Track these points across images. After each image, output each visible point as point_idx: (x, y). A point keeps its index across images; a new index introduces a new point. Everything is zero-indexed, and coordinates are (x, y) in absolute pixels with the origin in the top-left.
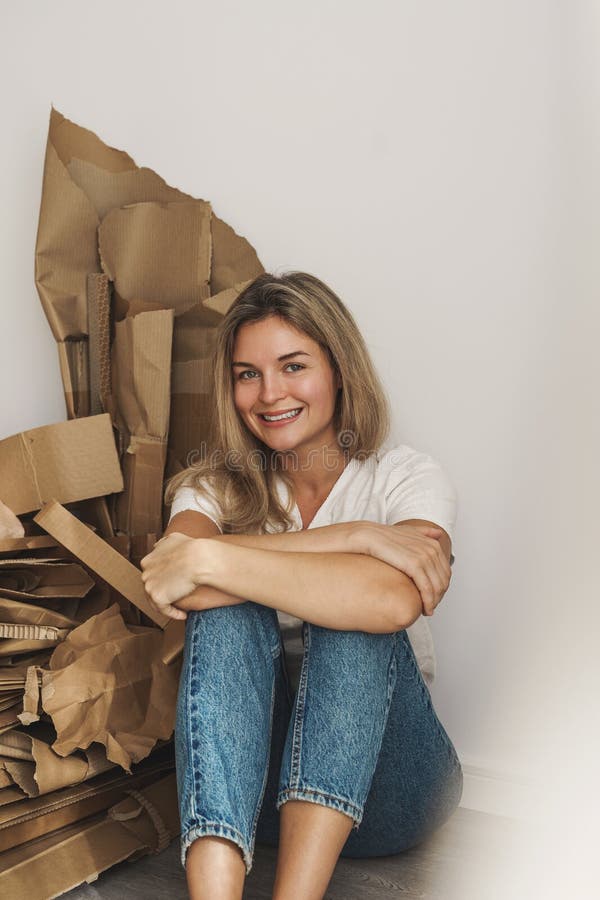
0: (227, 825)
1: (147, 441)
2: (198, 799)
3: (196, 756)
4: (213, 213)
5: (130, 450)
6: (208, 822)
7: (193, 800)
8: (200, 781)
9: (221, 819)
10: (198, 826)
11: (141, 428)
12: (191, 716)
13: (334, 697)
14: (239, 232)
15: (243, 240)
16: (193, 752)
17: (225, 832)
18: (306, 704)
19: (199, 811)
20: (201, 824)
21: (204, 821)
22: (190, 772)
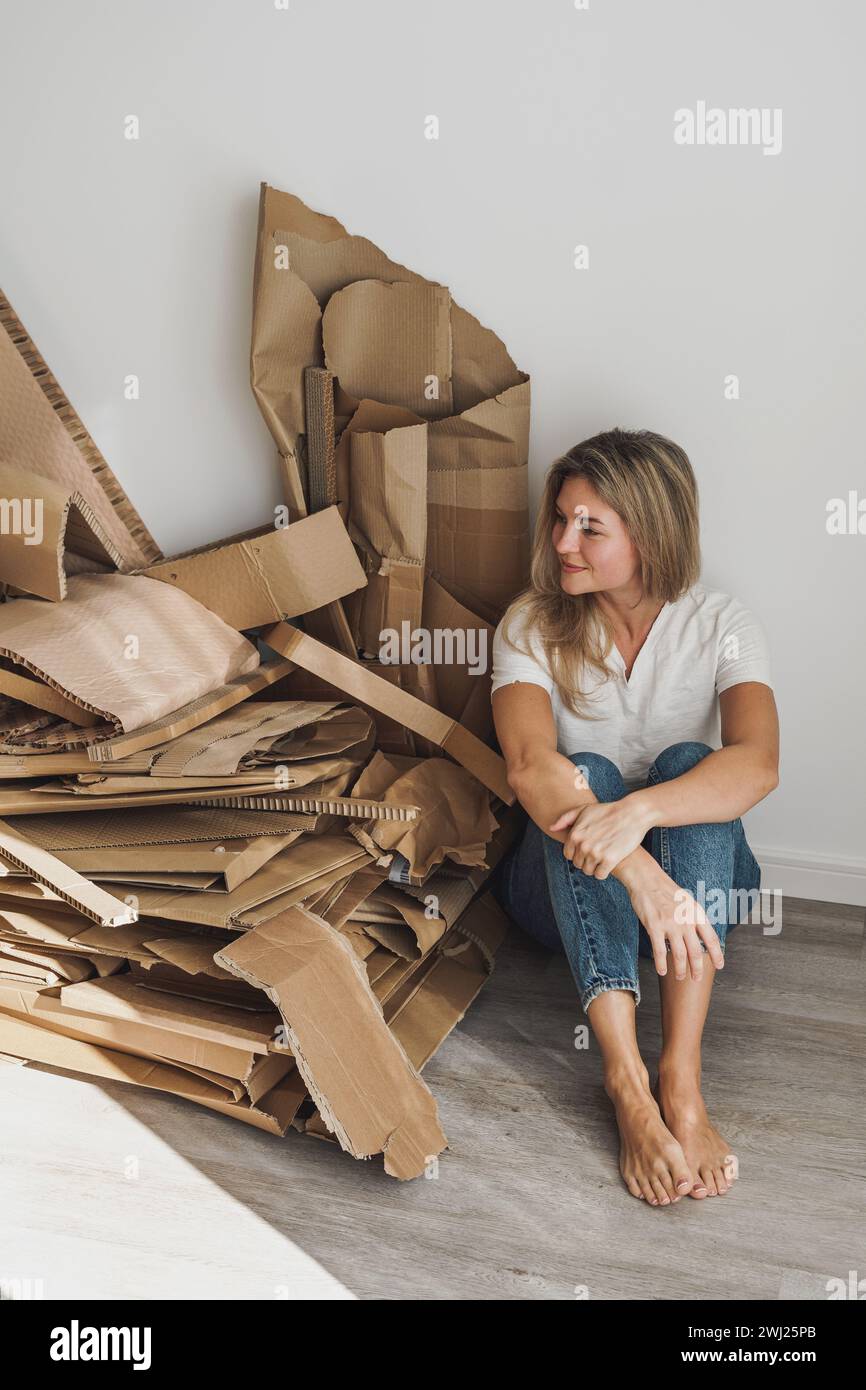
0: (626, 979)
1: (402, 563)
2: (596, 961)
3: (586, 925)
4: (452, 301)
5: (382, 573)
6: (611, 980)
7: (591, 963)
8: (595, 946)
9: (620, 975)
10: (602, 984)
11: (394, 549)
12: (574, 890)
13: (699, 862)
14: (485, 323)
15: (491, 332)
16: (583, 922)
17: (626, 985)
18: (673, 870)
19: (599, 971)
20: (604, 981)
21: (606, 978)
22: (584, 938)
